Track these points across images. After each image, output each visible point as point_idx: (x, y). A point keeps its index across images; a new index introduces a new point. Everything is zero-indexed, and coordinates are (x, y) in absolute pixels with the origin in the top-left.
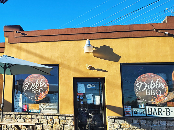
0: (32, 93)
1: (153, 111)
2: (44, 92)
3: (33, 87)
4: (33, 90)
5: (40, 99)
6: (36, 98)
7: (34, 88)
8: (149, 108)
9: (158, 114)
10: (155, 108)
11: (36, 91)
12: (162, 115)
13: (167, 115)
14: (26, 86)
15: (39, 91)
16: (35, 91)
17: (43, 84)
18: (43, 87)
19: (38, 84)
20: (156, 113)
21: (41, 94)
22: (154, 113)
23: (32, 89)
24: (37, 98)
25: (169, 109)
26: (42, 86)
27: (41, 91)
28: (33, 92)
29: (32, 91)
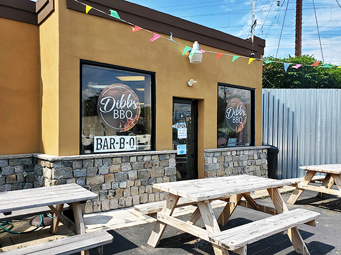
0: (114, 118)
1: (103, 144)
2: (134, 117)
3: (115, 108)
4: (116, 112)
5: (127, 128)
6: (121, 127)
7: (118, 109)
8: (97, 139)
9: (109, 147)
10: (106, 139)
11: (121, 114)
12: (114, 148)
13: (120, 148)
14: (104, 104)
15: (125, 114)
16: (119, 114)
17: (131, 104)
18: (131, 109)
19: (124, 102)
20: (107, 146)
21: (129, 120)
22: (104, 146)
23: (114, 110)
24: (123, 127)
25: (124, 139)
26: (130, 106)
27: (129, 115)
28: (116, 116)
29: (114, 114)
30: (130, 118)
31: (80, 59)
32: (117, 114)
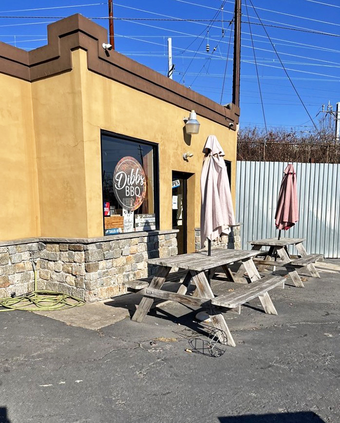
4: (127, 189)
5: (136, 206)
6: (131, 205)
14: (118, 180)
15: (134, 191)
18: (139, 185)
19: (133, 177)
26: (138, 182)
27: (137, 192)
30: (138, 196)
31: (101, 130)
32: (128, 191)
